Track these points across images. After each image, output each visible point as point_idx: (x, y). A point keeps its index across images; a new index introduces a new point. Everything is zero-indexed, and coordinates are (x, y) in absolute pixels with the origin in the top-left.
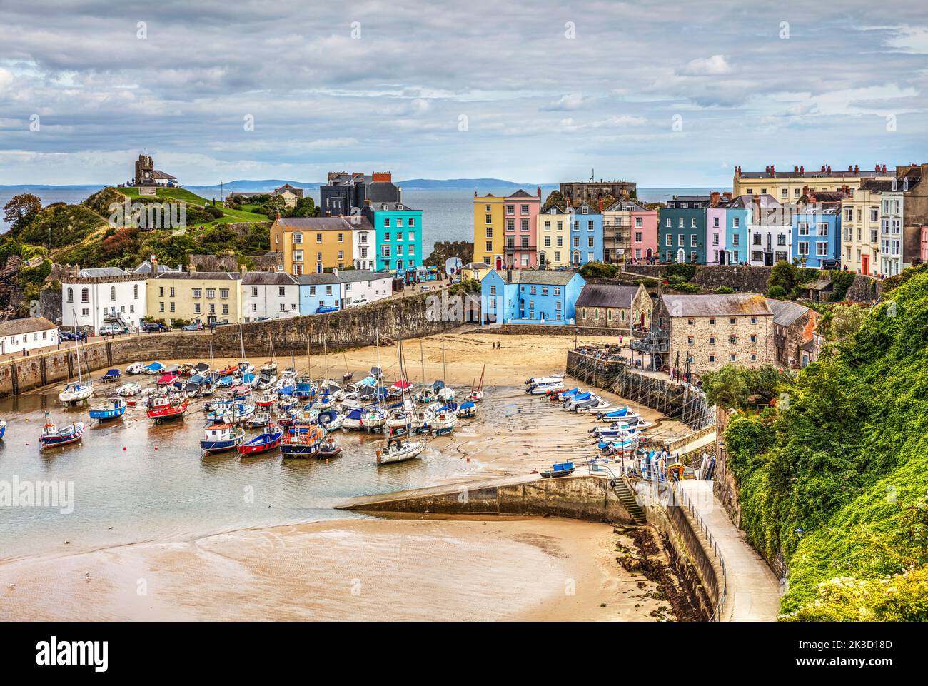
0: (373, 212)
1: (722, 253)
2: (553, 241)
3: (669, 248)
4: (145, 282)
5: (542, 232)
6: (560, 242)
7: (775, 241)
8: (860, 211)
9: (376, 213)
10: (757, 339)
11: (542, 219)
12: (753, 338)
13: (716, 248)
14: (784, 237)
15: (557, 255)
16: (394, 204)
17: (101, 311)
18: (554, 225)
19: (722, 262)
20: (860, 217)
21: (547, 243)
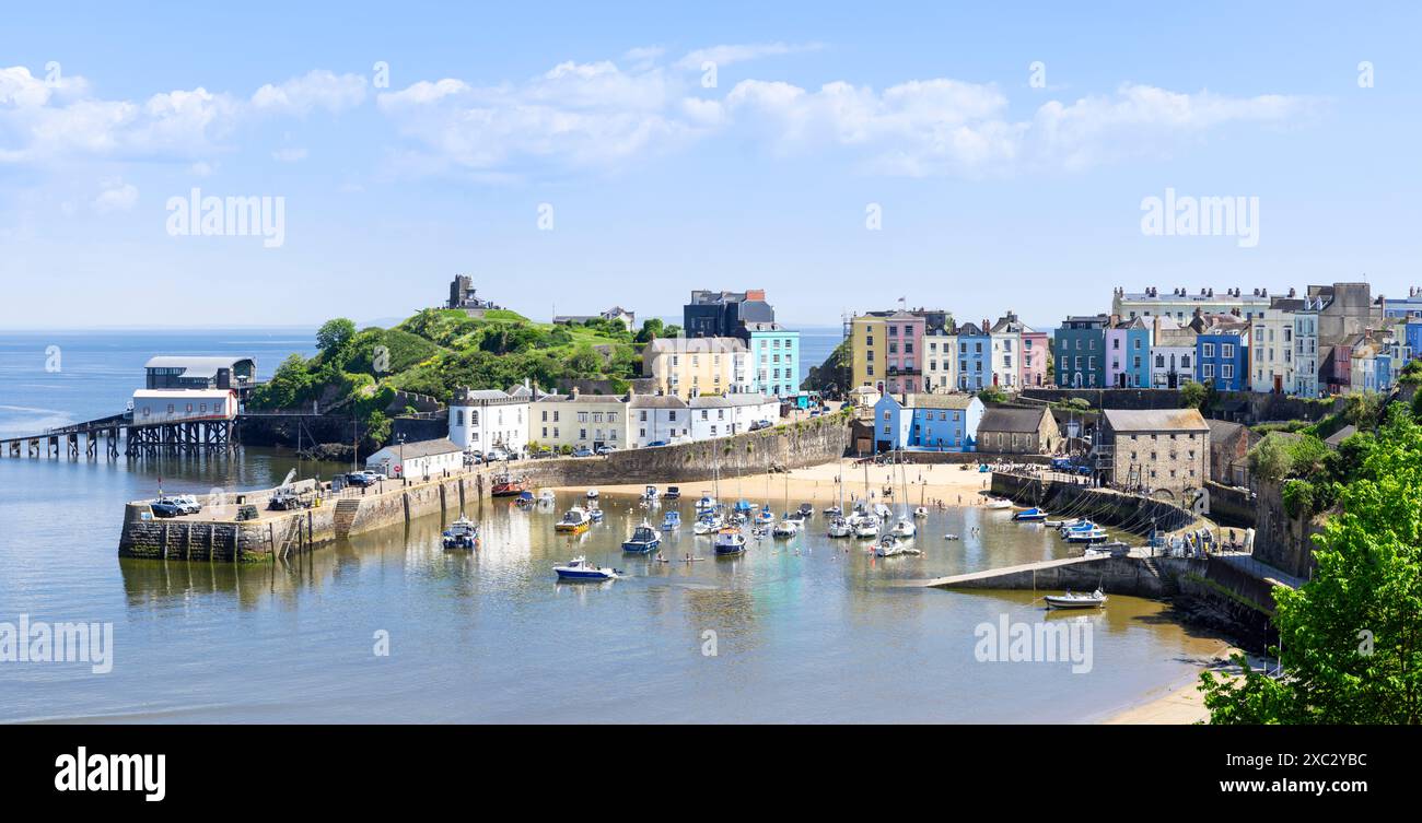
0: (750, 333)
1: (1123, 376)
2: (940, 366)
3: (1065, 372)
4: (527, 405)
5: (927, 355)
6: (946, 367)
7: (1178, 363)
8: (1271, 331)
9: (753, 334)
10: (1195, 455)
11: (928, 340)
12: (1192, 453)
13: (1116, 371)
14: (1188, 358)
15: (944, 380)
16: (770, 324)
17: (490, 437)
18: (940, 348)
19: (1123, 385)
20: (1271, 338)
21: (933, 366)
